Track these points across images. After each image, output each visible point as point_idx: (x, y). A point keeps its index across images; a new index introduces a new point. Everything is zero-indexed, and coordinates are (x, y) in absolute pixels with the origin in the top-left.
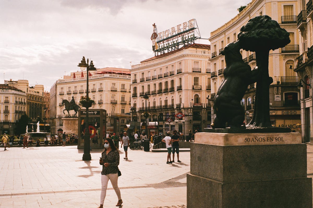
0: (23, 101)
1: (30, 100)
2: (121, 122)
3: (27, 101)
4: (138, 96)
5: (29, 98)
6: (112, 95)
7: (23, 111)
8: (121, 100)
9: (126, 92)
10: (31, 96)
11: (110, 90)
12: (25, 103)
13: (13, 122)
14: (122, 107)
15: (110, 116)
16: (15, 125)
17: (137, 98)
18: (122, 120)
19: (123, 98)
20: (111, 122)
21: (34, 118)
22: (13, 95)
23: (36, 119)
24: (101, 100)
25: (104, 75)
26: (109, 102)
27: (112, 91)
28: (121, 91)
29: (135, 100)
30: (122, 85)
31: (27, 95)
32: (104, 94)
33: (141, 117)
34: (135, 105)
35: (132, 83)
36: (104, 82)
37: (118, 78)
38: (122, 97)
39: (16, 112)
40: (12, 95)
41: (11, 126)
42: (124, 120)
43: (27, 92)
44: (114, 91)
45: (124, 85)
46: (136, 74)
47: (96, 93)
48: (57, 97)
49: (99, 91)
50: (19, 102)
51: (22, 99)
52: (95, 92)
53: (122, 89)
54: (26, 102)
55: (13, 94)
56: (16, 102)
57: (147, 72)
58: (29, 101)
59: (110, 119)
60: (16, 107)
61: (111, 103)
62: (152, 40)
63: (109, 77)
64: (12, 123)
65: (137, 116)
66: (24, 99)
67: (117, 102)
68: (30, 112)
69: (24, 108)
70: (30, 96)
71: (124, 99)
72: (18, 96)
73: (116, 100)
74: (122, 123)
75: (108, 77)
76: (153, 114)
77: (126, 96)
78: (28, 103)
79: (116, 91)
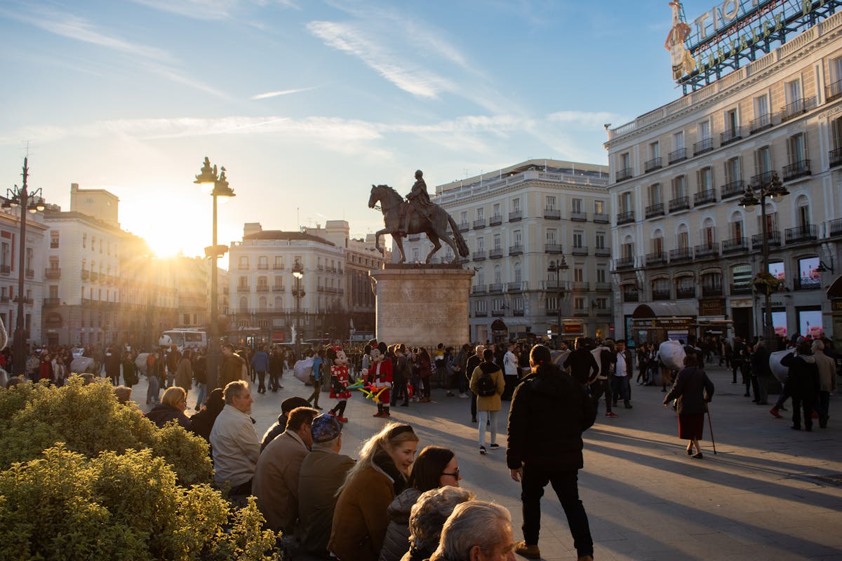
0: (336, 266)
1: (353, 264)
2: (575, 306)
3: (346, 268)
4: (641, 219)
5: (351, 260)
6: (548, 229)
7: (337, 287)
8: (573, 245)
9: (585, 221)
10: (355, 255)
11: (540, 214)
12: (341, 272)
13: (312, 313)
14: (576, 263)
15: (546, 288)
16: (318, 318)
17: (635, 226)
18: (577, 300)
19: (578, 240)
20: (547, 307)
21: (364, 305)
22: (312, 252)
23: (367, 306)
24: (517, 246)
25: (523, 176)
26: (541, 249)
27: (546, 217)
28: (572, 220)
29: (628, 232)
30: (574, 200)
31: (346, 252)
32: (525, 227)
33: (653, 286)
34: (629, 248)
35: (615, 182)
36: (523, 193)
37: (561, 183)
38: (575, 236)
39: (320, 290)
40: (307, 252)
41: (307, 323)
42: (581, 300)
43: (346, 247)
44: (553, 217)
45: (579, 201)
46: (628, 153)
47: (503, 228)
48: (404, 246)
49: (511, 221)
50: (327, 267)
51: (333, 261)
52: (500, 223)
53: (574, 212)
54: (343, 267)
55: (311, 249)
56: (320, 269)
57: (671, 135)
58: (350, 266)
59: (544, 298)
60: (319, 278)
61: (546, 252)
62: (669, 49)
63: (538, 178)
64: (310, 315)
65: (637, 281)
66: (339, 262)
67: (561, 248)
68: (354, 292)
69: (339, 281)
70: (353, 256)
71: (580, 241)
72: (323, 254)
73: (559, 243)
74: (577, 308)
75: (536, 180)
76: (702, 273)
77: (585, 231)
78: (349, 271)
79: (559, 218)
